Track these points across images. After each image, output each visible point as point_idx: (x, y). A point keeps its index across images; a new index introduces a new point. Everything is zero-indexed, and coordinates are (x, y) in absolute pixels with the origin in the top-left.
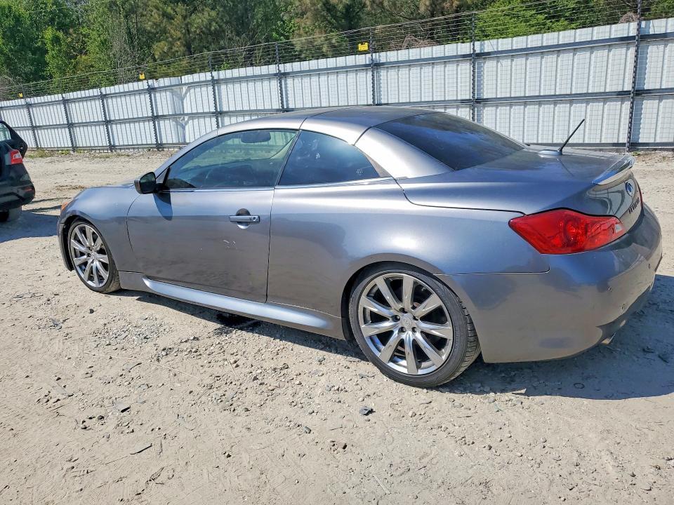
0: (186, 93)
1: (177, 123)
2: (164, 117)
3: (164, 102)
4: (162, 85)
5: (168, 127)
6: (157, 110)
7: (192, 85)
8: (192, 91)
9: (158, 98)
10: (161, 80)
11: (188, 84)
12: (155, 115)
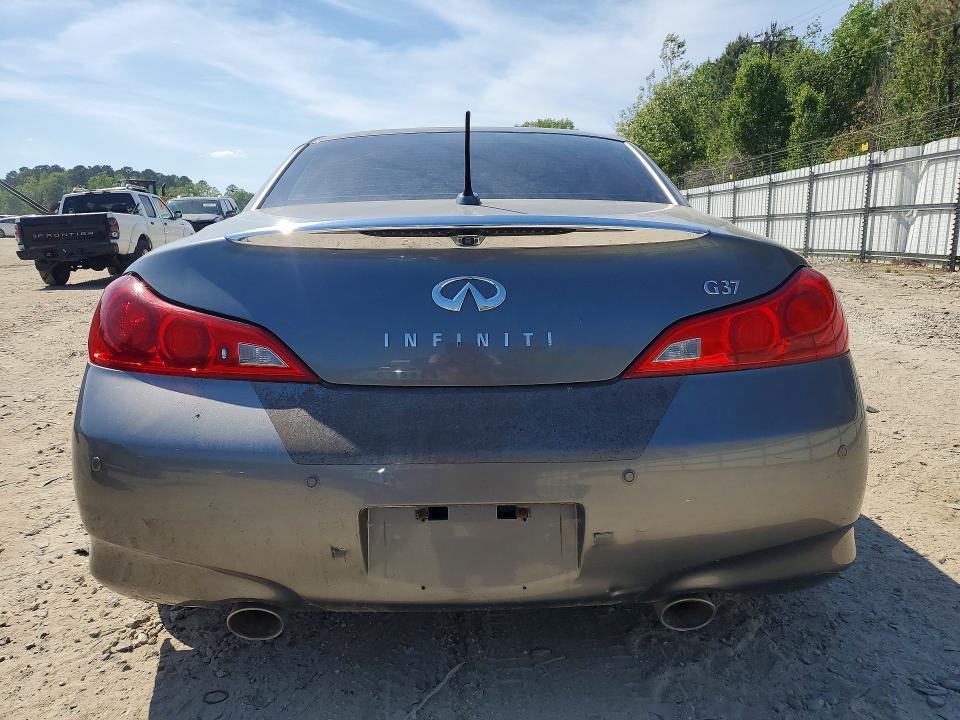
0: (923, 173)
1: (899, 220)
2: (881, 210)
3: (888, 187)
4: (891, 159)
5: (884, 226)
6: (875, 199)
7: (935, 158)
8: (932, 167)
9: (881, 180)
10: (891, 152)
11: (931, 155)
12: (871, 206)
